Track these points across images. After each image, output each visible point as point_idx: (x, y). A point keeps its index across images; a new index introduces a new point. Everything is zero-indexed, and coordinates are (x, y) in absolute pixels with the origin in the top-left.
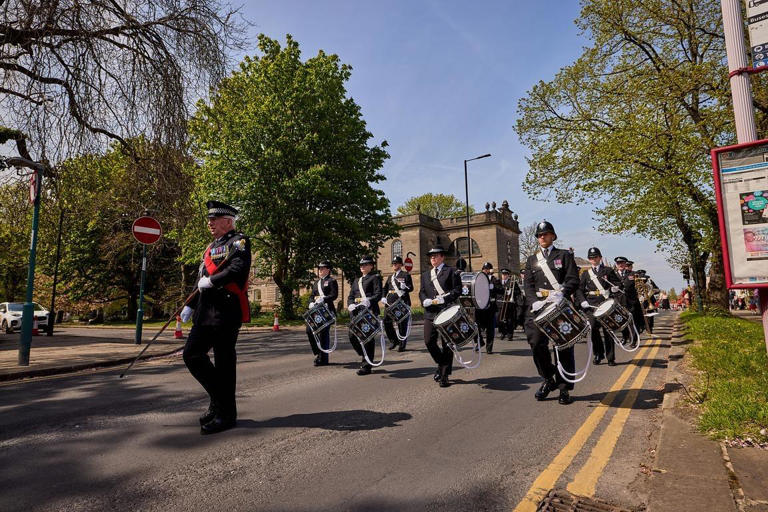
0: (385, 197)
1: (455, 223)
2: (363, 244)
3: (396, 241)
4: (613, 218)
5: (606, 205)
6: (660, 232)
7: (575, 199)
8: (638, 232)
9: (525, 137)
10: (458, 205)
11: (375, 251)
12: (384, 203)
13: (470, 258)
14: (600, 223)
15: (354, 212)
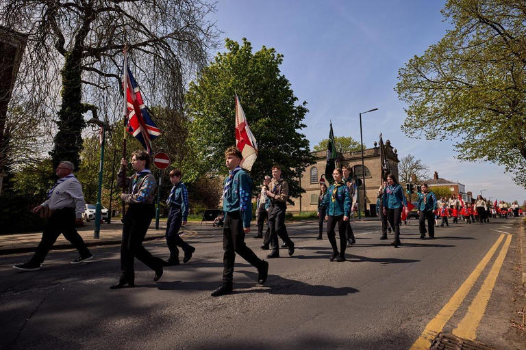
0: (306, 138)
1: (353, 155)
2: (292, 169)
3: (313, 167)
4: (469, 150)
5: (464, 141)
6: (506, 160)
7: (438, 137)
8: (489, 159)
9: (403, 95)
10: (355, 144)
11: (299, 173)
12: (306, 143)
13: (364, 178)
14: (460, 153)
15: (286, 149)
